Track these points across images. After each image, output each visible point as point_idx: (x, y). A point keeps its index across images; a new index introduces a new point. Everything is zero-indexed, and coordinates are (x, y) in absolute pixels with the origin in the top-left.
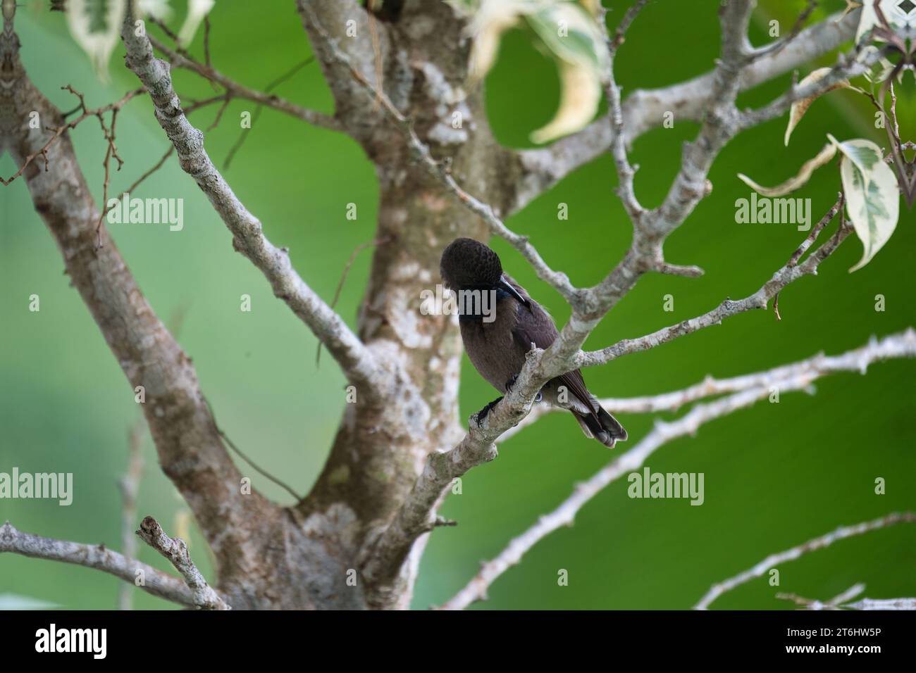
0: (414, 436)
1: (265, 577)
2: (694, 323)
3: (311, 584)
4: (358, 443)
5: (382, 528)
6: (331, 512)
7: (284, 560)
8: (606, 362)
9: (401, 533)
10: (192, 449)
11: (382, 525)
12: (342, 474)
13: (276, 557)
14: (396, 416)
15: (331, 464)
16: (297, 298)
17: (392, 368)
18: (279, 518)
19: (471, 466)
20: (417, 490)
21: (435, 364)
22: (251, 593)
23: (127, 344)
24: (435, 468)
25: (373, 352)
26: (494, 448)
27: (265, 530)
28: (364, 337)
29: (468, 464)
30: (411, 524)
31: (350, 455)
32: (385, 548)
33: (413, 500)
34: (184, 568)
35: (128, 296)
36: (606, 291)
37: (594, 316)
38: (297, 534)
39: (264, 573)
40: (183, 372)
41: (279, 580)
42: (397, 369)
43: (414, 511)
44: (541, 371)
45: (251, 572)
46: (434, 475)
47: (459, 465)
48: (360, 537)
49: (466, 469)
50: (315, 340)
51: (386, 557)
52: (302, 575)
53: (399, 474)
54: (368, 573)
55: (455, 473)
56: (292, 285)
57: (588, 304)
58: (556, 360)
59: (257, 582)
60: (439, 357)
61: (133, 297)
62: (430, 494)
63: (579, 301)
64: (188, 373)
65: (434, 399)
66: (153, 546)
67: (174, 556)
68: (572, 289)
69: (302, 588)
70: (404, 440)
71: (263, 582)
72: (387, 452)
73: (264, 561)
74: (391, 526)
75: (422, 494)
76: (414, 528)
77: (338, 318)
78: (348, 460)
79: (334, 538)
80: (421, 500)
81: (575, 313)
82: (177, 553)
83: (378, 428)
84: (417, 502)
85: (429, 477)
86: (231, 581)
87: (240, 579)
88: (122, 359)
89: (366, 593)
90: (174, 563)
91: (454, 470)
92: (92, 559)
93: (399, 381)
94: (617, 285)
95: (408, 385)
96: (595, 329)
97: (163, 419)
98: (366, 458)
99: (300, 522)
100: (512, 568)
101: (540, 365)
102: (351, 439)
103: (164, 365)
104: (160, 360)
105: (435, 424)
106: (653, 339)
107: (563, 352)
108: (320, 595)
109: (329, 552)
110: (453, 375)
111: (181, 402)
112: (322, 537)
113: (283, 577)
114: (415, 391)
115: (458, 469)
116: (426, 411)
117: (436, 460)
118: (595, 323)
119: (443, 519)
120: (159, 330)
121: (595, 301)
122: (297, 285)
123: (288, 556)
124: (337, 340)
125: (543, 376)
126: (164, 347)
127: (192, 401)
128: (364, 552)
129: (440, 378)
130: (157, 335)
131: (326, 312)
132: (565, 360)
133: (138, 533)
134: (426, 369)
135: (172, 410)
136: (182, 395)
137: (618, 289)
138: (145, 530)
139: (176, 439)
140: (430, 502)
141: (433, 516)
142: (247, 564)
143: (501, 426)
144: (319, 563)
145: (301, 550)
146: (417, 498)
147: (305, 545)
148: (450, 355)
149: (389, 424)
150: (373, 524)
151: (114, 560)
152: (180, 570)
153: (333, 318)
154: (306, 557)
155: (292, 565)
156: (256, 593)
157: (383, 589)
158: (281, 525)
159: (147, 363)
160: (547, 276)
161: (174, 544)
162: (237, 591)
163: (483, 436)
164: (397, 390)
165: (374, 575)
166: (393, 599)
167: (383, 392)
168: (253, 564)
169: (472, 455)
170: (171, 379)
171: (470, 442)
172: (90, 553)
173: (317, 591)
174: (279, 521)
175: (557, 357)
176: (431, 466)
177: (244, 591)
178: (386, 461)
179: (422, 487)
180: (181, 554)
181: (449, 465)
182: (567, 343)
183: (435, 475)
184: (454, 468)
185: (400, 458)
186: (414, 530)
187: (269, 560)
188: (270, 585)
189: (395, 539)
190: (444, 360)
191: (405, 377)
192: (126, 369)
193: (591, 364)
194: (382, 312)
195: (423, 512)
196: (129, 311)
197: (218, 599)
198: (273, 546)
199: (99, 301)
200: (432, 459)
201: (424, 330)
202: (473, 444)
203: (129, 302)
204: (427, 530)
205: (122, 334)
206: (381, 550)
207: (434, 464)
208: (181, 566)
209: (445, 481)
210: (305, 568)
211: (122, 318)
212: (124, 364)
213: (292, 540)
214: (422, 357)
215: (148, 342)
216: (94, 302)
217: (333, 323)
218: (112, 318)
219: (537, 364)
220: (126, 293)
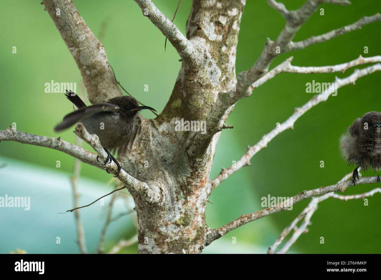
0: (214, 85)
1: (139, 154)
2: (347, 28)
3: (162, 157)
4: (186, 88)
6: (172, 122)
7: (149, 145)
8: (304, 48)
10: (104, 91)
12: (178, 103)
13: (144, 144)
14: (204, 74)
15: (173, 98)
16: (154, 16)
17: (203, 51)
18: (146, 124)
19: (239, 99)
20: (213, 110)
21: (224, 49)
22: (133, 161)
23: (72, 39)
24: (221, 100)
25: (193, 43)
26: (250, 90)
28: (189, 36)
29: (237, 98)
30: (211, 128)
31: (182, 94)
32: (199, 140)
33: (211, 115)
34: (98, 149)
35: (72, 15)
36: (303, 13)
37: (297, 25)
38: (155, 133)
39: (139, 152)
40: (100, 53)
41: (147, 155)
42: (205, 51)
43: (212, 121)
44: (272, 52)
45: (133, 151)
46: (221, 104)
47: (233, 99)
49: (236, 100)
50: (164, 37)
51: (199, 144)
52: (158, 153)
53: (206, 103)
54: (190, 152)
55: (231, 102)
56: (152, 10)
57: (295, 19)
59: (136, 156)
60: (226, 45)
61: (75, 16)
62: (219, 113)
63: (290, 17)
64: (102, 53)
65: (223, 66)
66: (82, 138)
67: (92, 143)
68: (286, 11)
69: (158, 159)
70: (208, 86)
71: (138, 156)
72: (200, 92)
73: (140, 146)
75: (215, 113)
77: (175, 26)
78: (181, 97)
79: (174, 134)
80: (215, 116)
81: (288, 24)
82: (94, 142)
83: (195, 80)
84: (213, 117)
85: (219, 104)
86: (123, 156)
88: (70, 46)
89: (190, 162)
90: (92, 147)
91: (231, 101)
92: (54, 144)
93: (206, 58)
95: (210, 59)
96: (298, 31)
97: (89, 76)
98: (190, 95)
99: (158, 127)
100: (263, 149)
101: (272, 49)
102: (183, 86)
103: (90, 49)
104: (88, 47)
105: (224, 78)
106: (327, 36)
107: (282, 43)
108: (167, 163)
109: (171, 141)
110: (233, 54)
111: (99, 68)
112: (168, 134)
113: (148, 153)
114: (214, 62)
115: (233, 101)
116: (220, 72)
117: (222, 96)
118: (298, 29)
119: (226, 126)
120: (88, 32)
121: (298, 17)
122: (154, 10)
123: (151, 143)
124: (175, 37)
125: (273, 55)
126: (90, 40)
127: (104, 67)
128: (188, 141)
129: (227, 56)
130: (87, 34)
131: (169, 23)
132: (284, 47)
133: (74, 132)
134: (220, 51)
135: (94, 71)
136: (99, 64)
137: (308, 11)
138: (77, 130)
139: (96, 86)
140: (220, 116)
141: (222, 123)
143: (253, 79)
144: (166, 147)
145: (157, 140)
146: (213, 115)
147: (160, 138)
148: (232, 45)
149: (201, 78)
151: (65, 145)
152: (96, 150)
153: (173, 26)
154: (160, 144)
155: (153, 147)
156: (135, 161)
157: (198, 160)
158: (148, 128)
159: (82, 48)
160: (273, 5)
161: (92, 137)
162: (126, 161)
163: (244, 84)
164: (205, 61)
165: (193, 152)
166: (203, 165)
167: (198, 63)
169: (240, 93)
170: (94, 57)
171: (238, 87)
172: (53, 141)
173: (165, 161)
174: (148, 126)
175: (280, 46)
176: (220, 99)
177: (130, 160)
178: (199, 97)
179: (215, 109)
180: (96, 142)
181: (228, 99)
182: (285, 38)
183: (222, 103)
184: (230, 100)
185: (206, 95)
186: (212, 130)
187: (142, 145)
188: (142, 157)
189: (203, 135)
190: (229, 47)
191: (209, 55)
192: (72, 51)
193: (297, 49)
194: (198, 23)
195: (217, 122)
196: (72, 22)
197: (115, 164)
198: (144, 138)
199: (58, 17)
200: (220, 96)
201: (218, 32)
202: (240, 88)
203: (73, 18)
204: (219, 131)
205: (70, 35)
206: (196, 141)
207: (221, 98)
208: (96, 148)
209: (226, 107)
210: (159, 150)
211: (69, 26)
212: (70, 49)
213: (153, 136)
214: (218, 45)
215: (82, 38)
216: (56, 18)
217: (173, 28)
218: (65, 26)
219: (270, 49)
220: (71, 13)
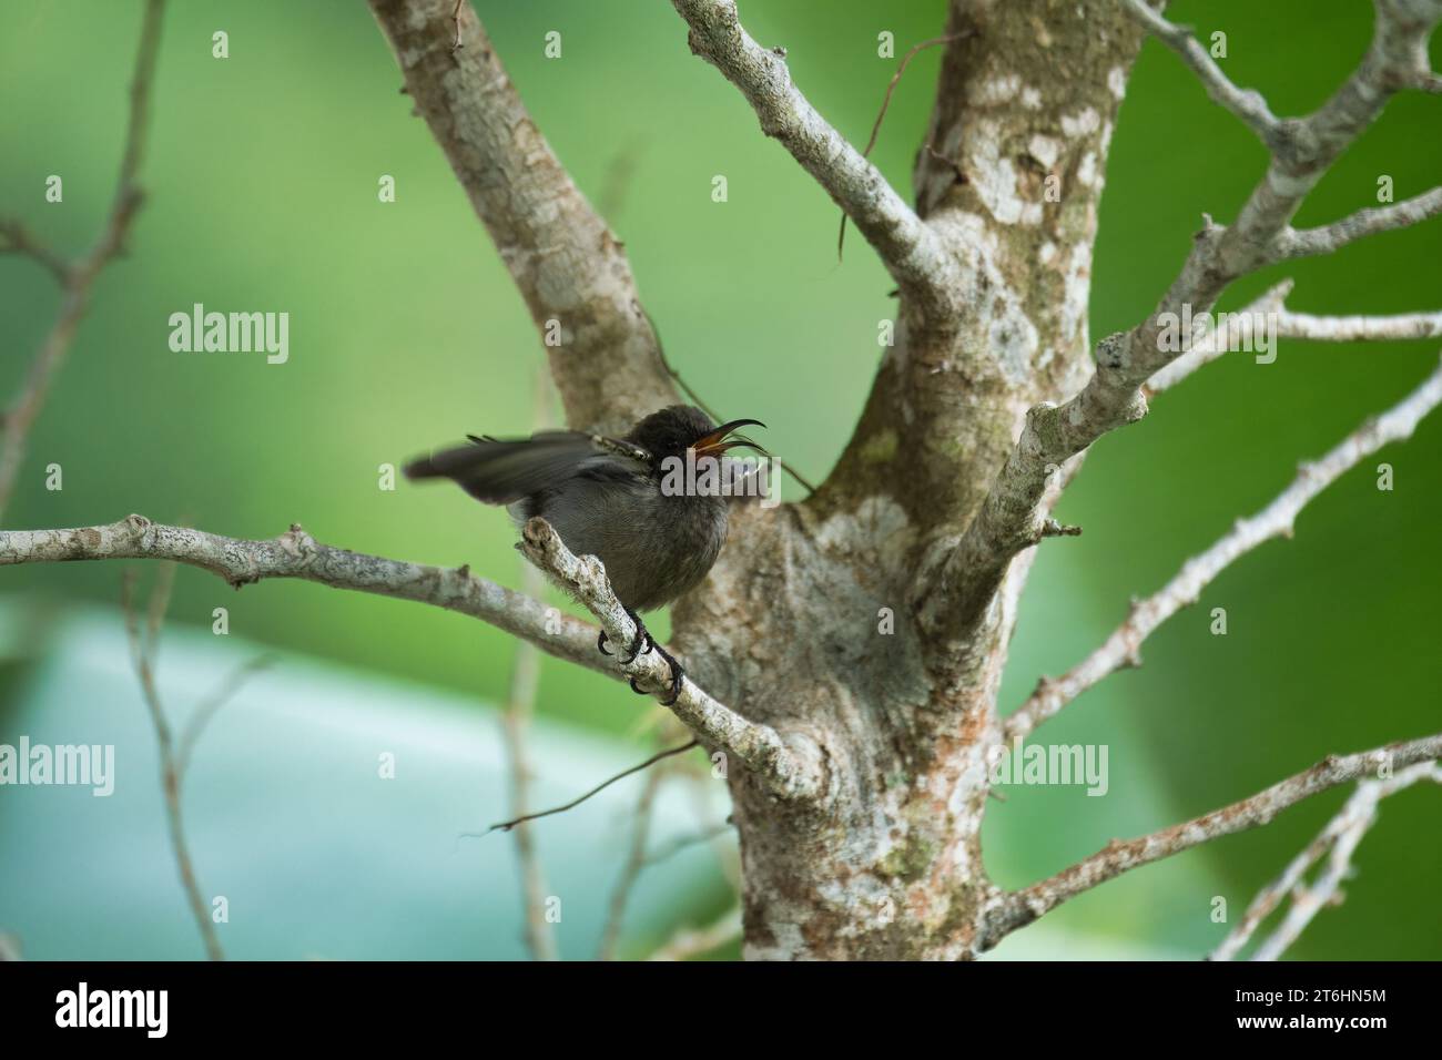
0: (1011, 381)
1: (749, 625)
3: (829, 636)
4: (914, 391)
5: (950, 539)
6: (865, 511)
7: (783, 595)
8: (1333, 249)
9: (985, 549)
10: (623, 401)
11: (953, 534)
12: (885, 445)
13: (766, 589)
14: (977, 344)
15: (866, 429)
16: (802, 136)
17: (973, 260)
18: (773, 521)
19: (1102, 432)
20: (1009, 471)
21: (1048, 252)
22: (726, 651)
23: (509, 218)
24: (1040, 435)
25: (939, 232)
26: (1141, 400)
27: (750, 542)
28: (923, 209)
29: (1096, 428)
30: (1000, 532)
31: (899, 412)
32: (958, 574)
33: (1002, 489)
34: (602, 608)
35: (511, 131)
36: (1330, 124)
37: (1310, 167)
38: (805, 550)
39: (747, 618)
40: (608, 266)
41: (774, 632)
42: (981, 261)
43: (1005, 508)
44: (1220, 265)
45: (725, 615)
46: (1039, 448)
47: (1081, 429)
48: (915, 555)
49: (1093, 436)
50: (837, 211)
51: (959, 589)
52: (814, 622)
53: (984, 445)
54: (927, 618)
55: (1075, 443)
56: (794, 113)
57: (1301, 148)
58: (1245, 245)
59: (735, 631)
60: (1056, 241)
61: (522, 134)
62: (1033, 480)
63: (1283, 140)
64: (616, 269)
65: (1045, 315)
66: (545, 568)
67: (583, 587)
68: (1271, 120)
69: (813, 643)
70: (993, 386)
71: (745, 633)
72: (962, 407)
73: (749, 596)
74: (966, 537)
75: (1017, 479)
76: (1008, 538)
77: (875, 172)
78: (897, 423)
79: (871, 557)
80: (1017, 490)
81: (1278, 164)
82: (589, 583)
83: (947, 365)
84: (1011, 494)
85: (1030, 450)
86: (689, 631)
87: (706, 627)
88: (502, 243)
89: (925, 654)
90: (583, 599)
91: (1072, 438)
92: (447, 591)
93: (985, 284)
94: (1350, 113)
95: (1000, 290)
96: (1313, 191)
97: (571, 348)
98: (926, 418)
99: (812, 528)
101: (1218, 254)
102: (901, 384)
103: (575, 254)
104: (568, 245)
105: (1048, 357)
106: (1415, 208)
107: (1256, 230)
108: (846, 657)
109: (862, 580)
110: (1080, 272)
111: (604, 320)
112: (849, 555)
113: (780, 624)
114: (1013, 301)
115: (1079, 436)
116: (1032, 335)
117: (1043, 422)
118: (1312, 181)
119: (1057, 525)
120: (565, 193)
121: (1311, 141)
122: (803, 113)
123: (790, 587)
124: (874, 211)
125: (1223, 274)
126: (574, 223)
127: (624, 318)
128: (921, 581)
129: (1058, 278)
130: (563, 202)
131: (853, 161)
132: (1261, 245)
133: (518, 546)
134: (1033, 262)
135: (589, 332)
136: (606, 306)
137: (1348, 119)
138: (530, 542)
139: (595, 384)
140: (1033, 493)
141: (1040, 515)
142: (717, 602)
143: (1150, 361)
144: (843, 600)
145: (812, 577)
146: (1009, 487)
147: (820, 569)
148: (1075, 238)
149: (966, 358)
150: (936, 532)
151: (485, 594)
152: (595, 611)
153: (867, 172)
154: (820, 590)
155: (796, 602)
156: (734, 651)
157: (954, 646)
158: (778, 534)
159: (544, 251)
160: (1226, 98)
161: (583, 566)
162: (700, 652)
163: (1122, 379)
164: (981, 298)
165: (939, 620)
166: (973, 663)
167: (956, 303)
168: (729, 603)
169: (1104, 410)
170: (589, 281)
171: (1099, 388)
172: (442, 581)
173: (840, 650)
174: (776, 527)
175: (1247, 240)
176: (1033, 430)
177: (713, 648)
178: (960, 423)
179: (1018, 468)
180: (596, 583)
181: (1063, 429)
182: (1264, 214)
183: (1041, 447)
184: (1072, 434)
185: (986, 419)
186: (1006, 542)
187: (756, 595)
188: (758, 637)
189: (973, 559)
190: (1065, 247)
191: (994, 275)
192: (509, 260)
193: (1306, 252)
194: (955, 162)
195: (1022, 511)
196: (512, 158)
197: (661, 662)
198: (763, 571)
199: (461, 141)
200: (1035, 419)
201: (1026, 195)
202: (1104, 393)
203: (514, 143)
204: (1029, 543)
205: (502, 202)
206: (949, 578)
207: (1038, 427)
208: (596, 605)
209: (1058, 458)
210: (818, 609)
211: (501, 170)
212: (505, 251)
213: (797, 561)
214: (1026, 240)
215: (546, 213)
216: (453, 143)
217: (867, 179)
218: (485, 170)
219: (1213, 253)
220: (507, 126)
